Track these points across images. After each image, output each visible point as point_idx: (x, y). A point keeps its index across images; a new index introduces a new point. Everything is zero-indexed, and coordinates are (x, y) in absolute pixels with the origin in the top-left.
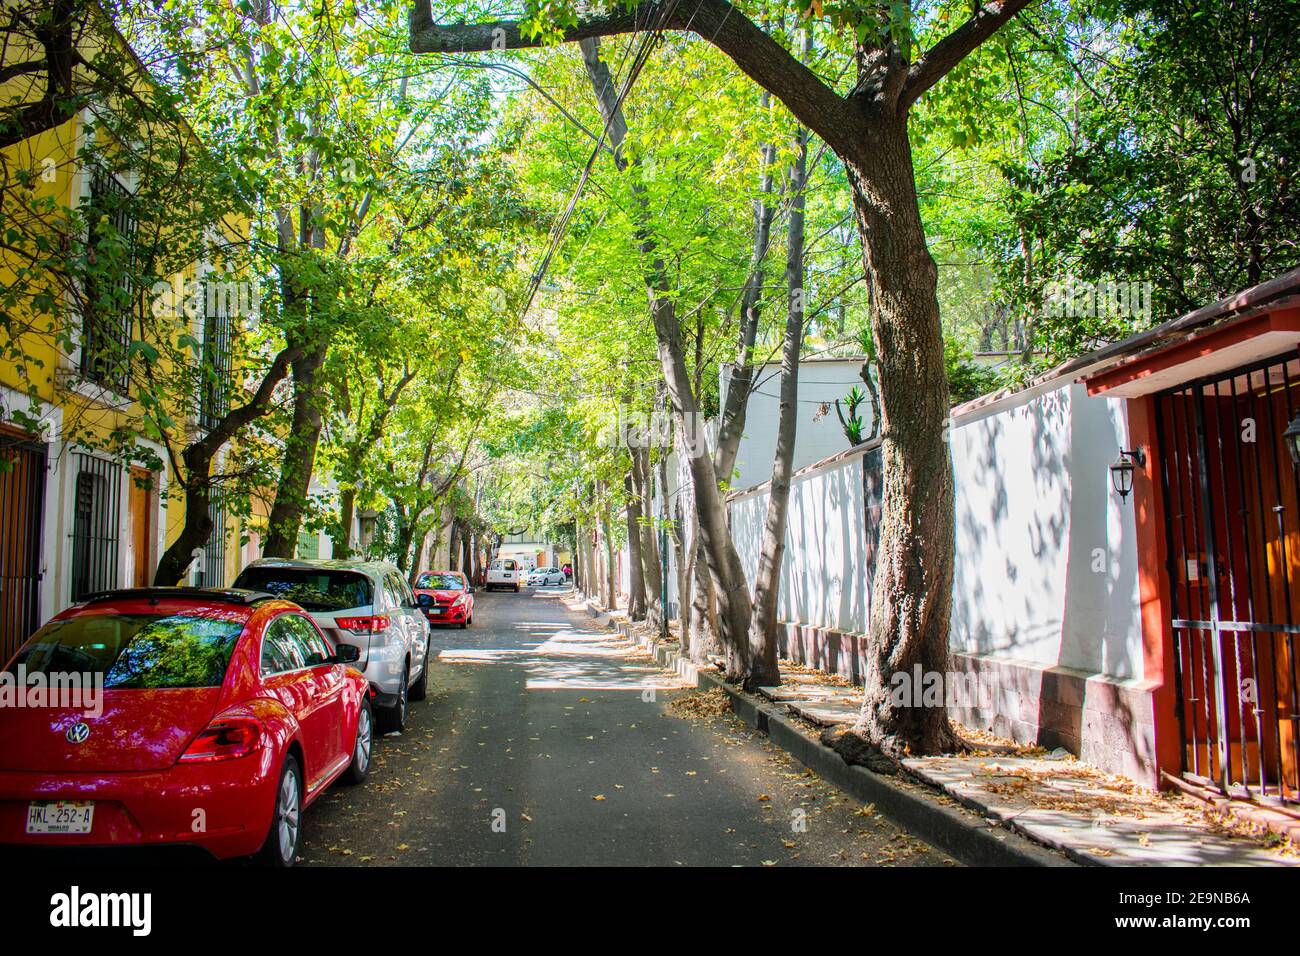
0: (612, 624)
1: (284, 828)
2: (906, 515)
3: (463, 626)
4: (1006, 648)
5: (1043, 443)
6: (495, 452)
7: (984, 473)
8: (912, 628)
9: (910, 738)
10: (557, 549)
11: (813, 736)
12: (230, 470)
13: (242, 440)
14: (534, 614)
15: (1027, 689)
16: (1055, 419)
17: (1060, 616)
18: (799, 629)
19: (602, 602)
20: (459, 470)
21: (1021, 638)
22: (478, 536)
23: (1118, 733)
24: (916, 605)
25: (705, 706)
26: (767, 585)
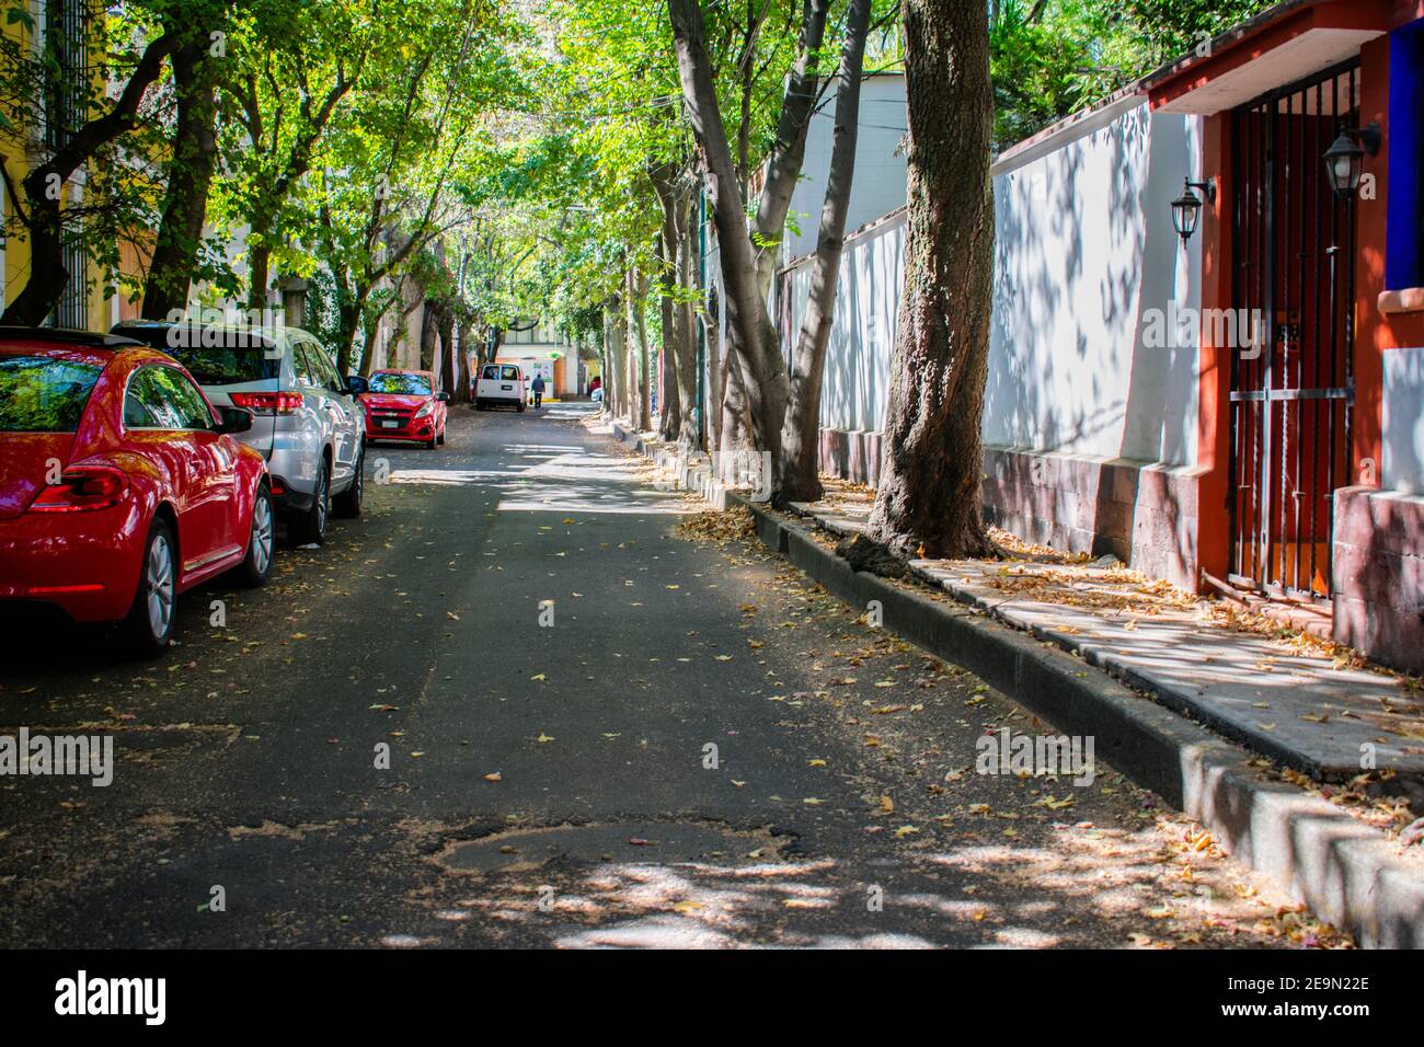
0: (639, 448)
1: (154, 602)
2: (931, 261)
3: (430, 446)
4: (1072, 442)
5: (1121, 176)
6: (471, 197)
7: (1062, 217)
8: (934, 402)
9: (926, 537)
10: (584, 355)
11: (828, 547)
12: (88, 203)
13: (105, 165)
14: (536, 436)
15: (1084, 489)
16: (1134, 145)
17: (1125, 398)
18: (861, 438)
19: (633, 422)
20: (424, 229)
21: (1087, 427)
22: (464, 330)
23: (1166, 531)
24: (939, 374)
25: (721, 526)
26: (806, 372)
